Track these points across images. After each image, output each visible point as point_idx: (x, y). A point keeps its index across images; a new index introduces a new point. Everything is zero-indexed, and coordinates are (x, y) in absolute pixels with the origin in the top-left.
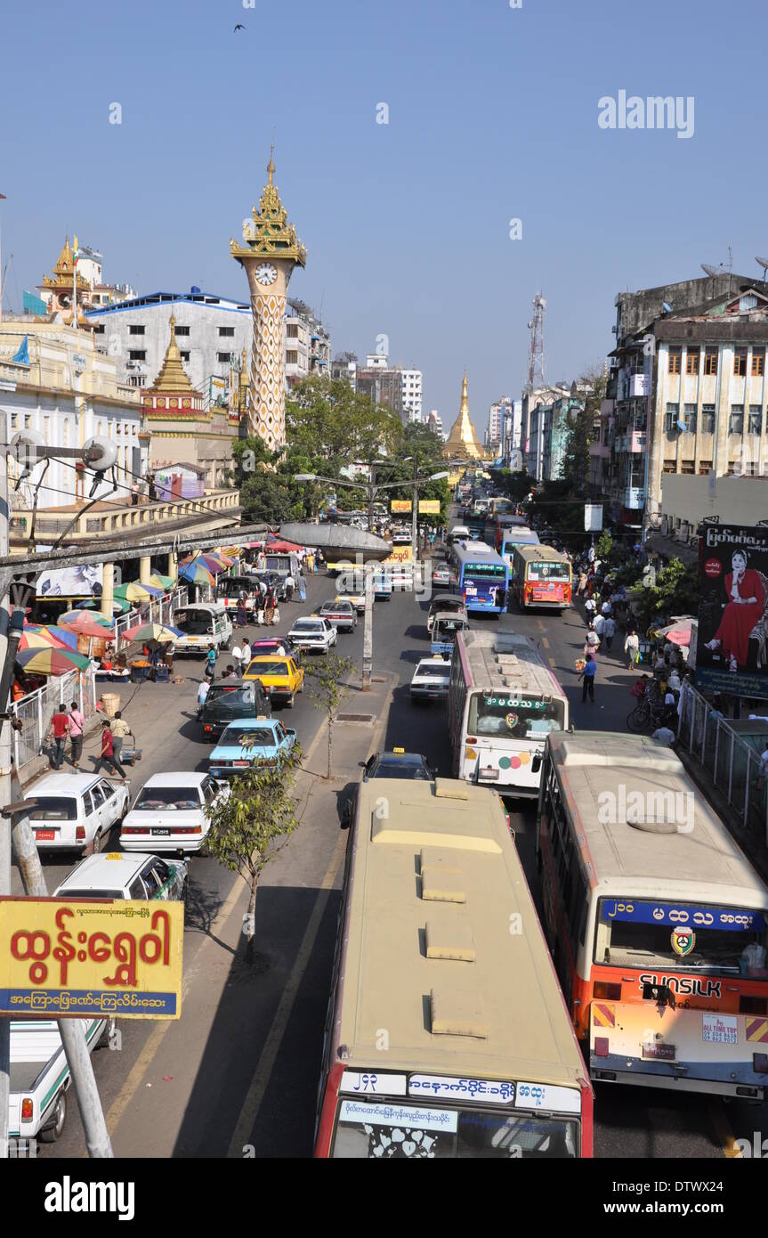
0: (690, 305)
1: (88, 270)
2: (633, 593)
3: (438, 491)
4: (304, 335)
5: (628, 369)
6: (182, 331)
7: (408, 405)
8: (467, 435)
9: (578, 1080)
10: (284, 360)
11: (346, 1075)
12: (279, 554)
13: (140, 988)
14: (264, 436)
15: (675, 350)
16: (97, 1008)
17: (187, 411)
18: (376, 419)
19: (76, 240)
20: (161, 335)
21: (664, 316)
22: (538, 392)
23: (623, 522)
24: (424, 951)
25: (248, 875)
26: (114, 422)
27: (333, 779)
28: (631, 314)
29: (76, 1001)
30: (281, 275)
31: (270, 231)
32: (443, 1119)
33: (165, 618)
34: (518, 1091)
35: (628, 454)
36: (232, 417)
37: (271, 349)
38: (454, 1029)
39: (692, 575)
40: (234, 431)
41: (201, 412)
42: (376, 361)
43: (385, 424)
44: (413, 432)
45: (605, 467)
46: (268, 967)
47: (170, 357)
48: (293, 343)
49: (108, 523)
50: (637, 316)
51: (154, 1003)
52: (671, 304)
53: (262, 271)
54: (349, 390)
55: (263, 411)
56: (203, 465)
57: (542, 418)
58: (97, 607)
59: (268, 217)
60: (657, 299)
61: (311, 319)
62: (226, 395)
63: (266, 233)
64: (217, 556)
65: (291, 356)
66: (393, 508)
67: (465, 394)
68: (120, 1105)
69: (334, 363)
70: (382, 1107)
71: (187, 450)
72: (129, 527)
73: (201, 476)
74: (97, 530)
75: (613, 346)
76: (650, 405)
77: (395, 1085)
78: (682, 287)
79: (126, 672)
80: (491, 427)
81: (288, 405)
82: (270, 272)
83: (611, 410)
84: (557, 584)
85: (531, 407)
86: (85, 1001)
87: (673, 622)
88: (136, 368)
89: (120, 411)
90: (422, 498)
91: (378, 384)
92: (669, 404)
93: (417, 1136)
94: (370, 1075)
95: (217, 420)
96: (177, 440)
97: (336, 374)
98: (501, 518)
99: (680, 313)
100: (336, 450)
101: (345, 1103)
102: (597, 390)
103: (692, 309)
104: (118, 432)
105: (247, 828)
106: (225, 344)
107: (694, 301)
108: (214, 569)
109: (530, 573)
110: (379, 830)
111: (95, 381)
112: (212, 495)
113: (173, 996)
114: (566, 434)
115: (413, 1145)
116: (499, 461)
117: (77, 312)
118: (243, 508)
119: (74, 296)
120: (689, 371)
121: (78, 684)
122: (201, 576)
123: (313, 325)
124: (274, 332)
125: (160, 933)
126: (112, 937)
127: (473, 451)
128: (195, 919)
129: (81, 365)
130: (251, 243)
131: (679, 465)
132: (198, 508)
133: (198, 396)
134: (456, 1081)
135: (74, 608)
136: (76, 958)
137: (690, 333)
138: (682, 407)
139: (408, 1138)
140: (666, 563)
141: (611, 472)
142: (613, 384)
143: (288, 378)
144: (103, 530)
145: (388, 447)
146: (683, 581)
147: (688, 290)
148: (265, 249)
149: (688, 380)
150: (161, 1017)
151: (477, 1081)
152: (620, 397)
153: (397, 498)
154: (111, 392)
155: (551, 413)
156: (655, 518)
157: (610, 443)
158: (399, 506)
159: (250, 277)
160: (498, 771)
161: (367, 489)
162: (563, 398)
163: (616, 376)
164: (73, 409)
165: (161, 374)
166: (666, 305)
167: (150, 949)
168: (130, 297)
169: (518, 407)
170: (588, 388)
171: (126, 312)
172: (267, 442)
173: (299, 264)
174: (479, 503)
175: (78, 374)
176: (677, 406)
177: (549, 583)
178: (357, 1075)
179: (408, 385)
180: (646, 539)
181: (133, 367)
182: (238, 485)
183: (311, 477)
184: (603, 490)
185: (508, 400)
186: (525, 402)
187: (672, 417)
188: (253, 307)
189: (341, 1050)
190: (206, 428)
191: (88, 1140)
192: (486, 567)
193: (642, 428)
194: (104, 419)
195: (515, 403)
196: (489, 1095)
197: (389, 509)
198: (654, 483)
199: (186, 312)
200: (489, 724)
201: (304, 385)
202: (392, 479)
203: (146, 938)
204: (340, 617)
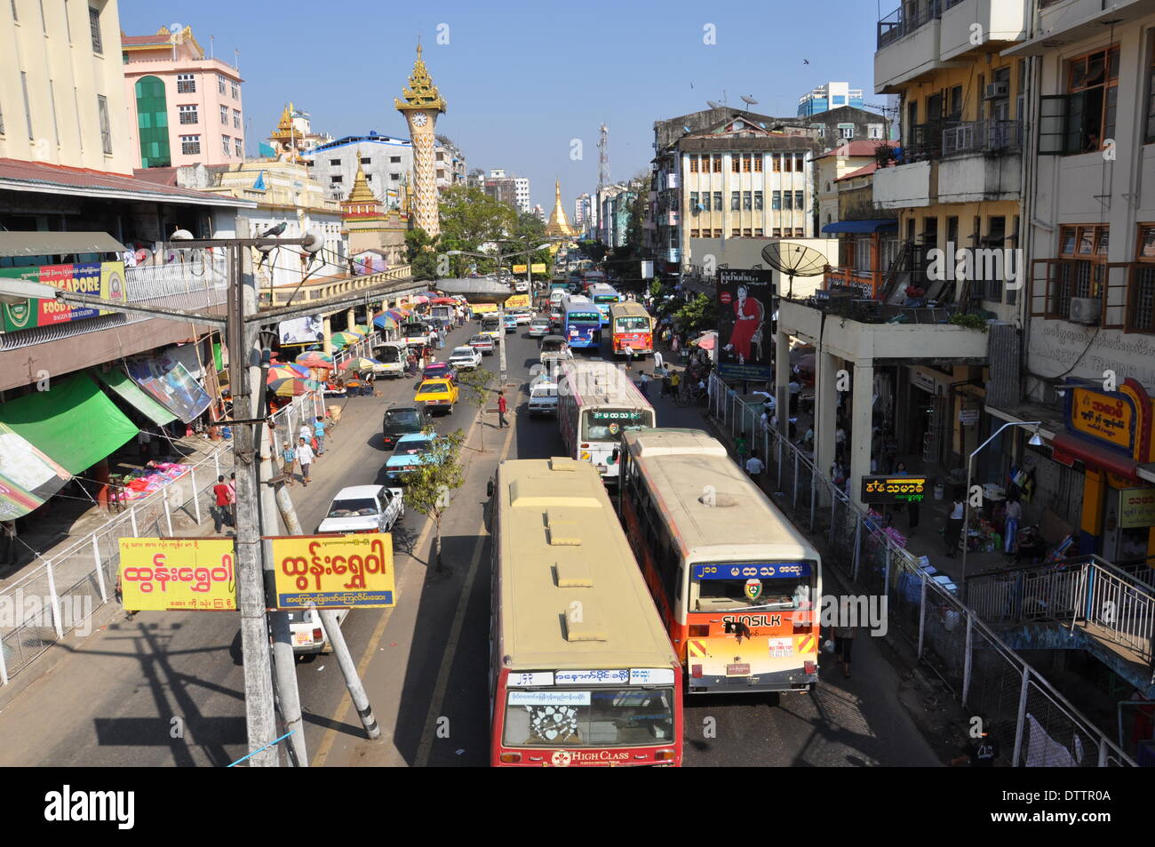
0: (701, 128)
1: (301, 125)
2: (676, 317)
3: (543, 258)
4: (448, 159)
5: (664, 171)
6: (366, 161)
7: (520, 201)
8: (561, 219)
9: (672, 663)
10: (435, 176)
11: (510, 675)
12: (441, 306)
13: (368, 589)
14: (425, 227)
15: (693, 157)
16: (342, 603)
17: (372, 214)
18: (500, 212)
19: (291, 105)
20: (352, 165)
21: (685, 135)
22: (606, 189)
23: (667, 272)
24: (556, 582)
25: (434, 517)
26: (324, 224)
27: (486, 452)
28: (664, 135)
29: (328, 599)
30: (430, 120)
31: (421, 91)
32: (580, 697)
33: (367, 353)
34: (631, 674)
35: (668, 226)
36: (403, 217)
37: (426, 169)
38: (584, 637)
39: (714, 304)
40: (405, 226)
41: (382, 214)
42: (497, 174)
43: (506, 215)
44: (526, 219)
45: (653, 236)
46: (451, 574)
47: (359, 179)
48: (441, 165)
49: (324, 292)
50: (668, 135)
51: (378, 598)
52: (689, 128)
53: (417, 118)
54: (480, 194)
55: (423, 211)
56: (385, 250)
57: (610, 206)
58: (321, 349)
59: (418, 81)
60: (680, 124)
61: (452, 148)
62: (398, 202)
63: (419, 92)
64: (399, 310)
65: (440, 173)
66: (515, 271)
67: (558, 192)
68: (365, 662)
69: (468, 177)
70: (538, 694)
71: (374, 240)
72: (339, 294)
73: (384, 257)
74: (317, 297)
75: (654, 156)
76: (680, 194)
77: (547, 679)
78: (695, 116)
79: (344, 391)
80: (577, 214)
81: (440, 206)
82: (422, 118)
83: (655, 198)
84: (640, 334)
85: (603, 199)
86: (334, 599)
87: (702, 335)
88: (337, 189)
89: (328, 217)
90: (533, 263)
91: (499, 189)
92: (692, 193)
93: (563, 710)
94: (527, 674)
95: (393, 219)
96: (367, 234)
97: (471, 184)
98: (587, 274)
99: (696, 133)
100: (473, 234)
101: (511, 693)
102: (645, 185)
103: (703, 130)
104: (327, 231)
105: (431, 486)
106: (395, 168)
107: (704, 125)
108: (398, 319)
109: (617, 327)
110: (516, 498)
111: (309, 198)
112: (393, 269)
113: (390, 592)
114: (626, 216)
115: (561, 716)
116: (583, 236)
117: (295, 153)
118: (413, 277)
119: (292, 143)
120: (704, 171)
121: (312, 400)
122: (389, 324)
123: (453, 151)
124: (428, 157)
125: (377, 554)
126: (347, 558)
127: (566, 230)
128: (401, 546)
129: (299, 188)
130: (409, 100)
131: (701, 232)
132: (388, 277)
133: (378, 203)
134: (588, 673)
135: (306, 350)
136: (325, 573)
137: (703, 146)
138: (700, 194)
139: (557, 711)
140: (696, 298)
141: (657, 239)
142: (655, 181)
143: (439, 188)
144: (321, 297)
145: (509, 230)
146: (707, 308)
147: (700, 118)
148: (418, 103)
149: (703, 176)
150: (383, 606)
151: (603, 671)
152: (660, 189)
153: (516, 264)
154: (321, 205)
155: (615, 202)
156: (687, 268)
157: (655, 219)
158: (518, 269)
159: (409, 122)
160: (606, 467)
161: (496, 258)
162: (623, 192)
163: (657, 176)
164: (296, 218)
165: (354, 190)
166: (686, 128)
167: (372, 564)
168: (330, 141)
169: (594, 199)
170: (639, 185)
171: (328, 151)
172: (427, 231)
173: (441, 111)
174: (571, 265)
175: (298, 194)
176: (697, 193)
177: (633, 334)
178: (519, 674)
179: (520, 189)
180: (682, 281)
181: (334, 187)
182: (410, 261)
183: (458, 252)
184: (653, 251)
185: (587, 195)
186: (598, 196)
187: (694, 201)
188: (412, 142)
189: (506, 659)
190: (386, 225)
191: (347, 682)
192: (584, 315)
193: (676, 209)
194: (317, 223)
195: (592, 197)
196: (611, 679)
197: (512, 272)
198: (686, 245)
199: (367, 148)
200: (597, 433)
201: (450, 192)
202: (512, 251)
203: (369, 558)
204: (484, 345)
